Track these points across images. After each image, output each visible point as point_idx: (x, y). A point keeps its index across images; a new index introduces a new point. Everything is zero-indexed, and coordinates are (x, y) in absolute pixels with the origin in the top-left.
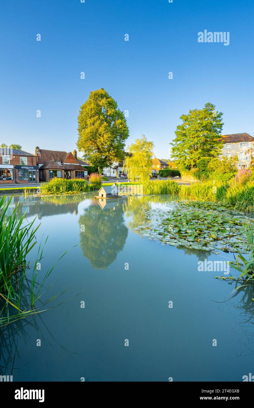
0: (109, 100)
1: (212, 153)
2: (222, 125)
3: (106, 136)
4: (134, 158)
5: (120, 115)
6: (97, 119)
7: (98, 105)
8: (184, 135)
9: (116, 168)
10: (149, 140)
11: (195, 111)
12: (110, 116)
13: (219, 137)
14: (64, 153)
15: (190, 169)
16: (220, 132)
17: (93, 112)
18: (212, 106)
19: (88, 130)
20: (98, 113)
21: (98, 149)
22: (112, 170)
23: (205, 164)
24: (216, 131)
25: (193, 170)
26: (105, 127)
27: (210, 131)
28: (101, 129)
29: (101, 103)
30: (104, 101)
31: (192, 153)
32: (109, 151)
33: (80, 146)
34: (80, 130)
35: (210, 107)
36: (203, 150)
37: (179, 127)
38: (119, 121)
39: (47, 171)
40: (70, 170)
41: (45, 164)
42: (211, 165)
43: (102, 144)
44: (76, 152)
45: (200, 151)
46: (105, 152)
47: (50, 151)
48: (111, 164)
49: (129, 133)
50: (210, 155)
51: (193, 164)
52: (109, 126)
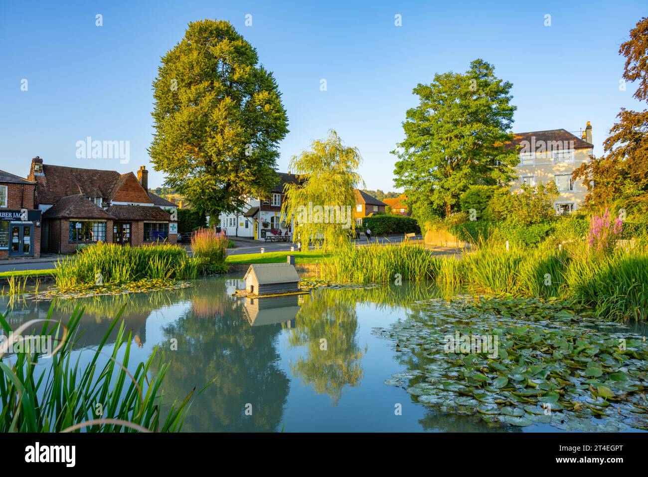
0: (238, 43)
1: (495, 174)
2: (512, 110)
3: (229, 132)
4: (309, 188)
5: (264, 82)
6: (206, 90)
7: (209, 56)
8: (426, 132)
9: (254, 213)
10: (345, 145)
11: (448, 76)
12: (239, 82)
13: (508, 138)
14: (112, 176)
15: (443, 215)
16: (508, 126)
17: (197, 70)
18: (487, 67)
19: (183, 116)
20: (210, 74)
21: (209, 163)
22: (242, 219)
23: (481, 203)
24: (497, 124)
25: (453, 217)
26: (228, 109)
27: (485, 122)
28: (218, 114)
29: (216, 51)
30: (224, 45)
31: (446, 176)
32: (236, 170)
33: (161, 157)
34: (159, 117)
35: (481, 68)
36: (473, 167)
37: (411, 113)
38: (264, 95)
39: (65, 225)
40: (129, 222)
41: (58, 204)
42: (496, 205)
43: (219, 153)
44: (145, 173)
45: (466, 170)
46: (226, 172)
47: (72, 170)
48: (241, 203)
49: (288, 124)
50: (491, 182)
51: (450, 201)
52: (238, 105)
